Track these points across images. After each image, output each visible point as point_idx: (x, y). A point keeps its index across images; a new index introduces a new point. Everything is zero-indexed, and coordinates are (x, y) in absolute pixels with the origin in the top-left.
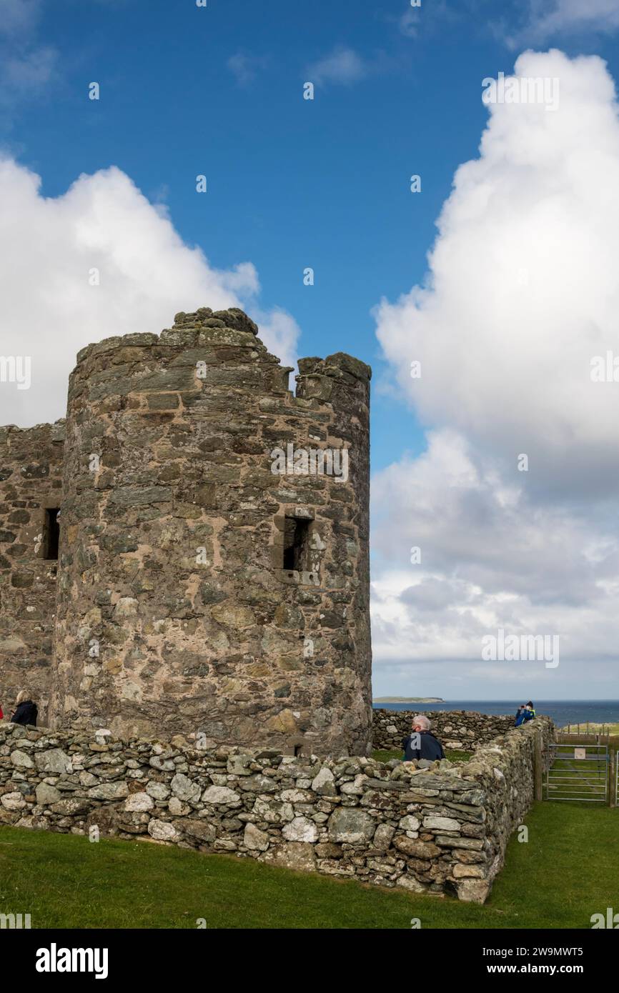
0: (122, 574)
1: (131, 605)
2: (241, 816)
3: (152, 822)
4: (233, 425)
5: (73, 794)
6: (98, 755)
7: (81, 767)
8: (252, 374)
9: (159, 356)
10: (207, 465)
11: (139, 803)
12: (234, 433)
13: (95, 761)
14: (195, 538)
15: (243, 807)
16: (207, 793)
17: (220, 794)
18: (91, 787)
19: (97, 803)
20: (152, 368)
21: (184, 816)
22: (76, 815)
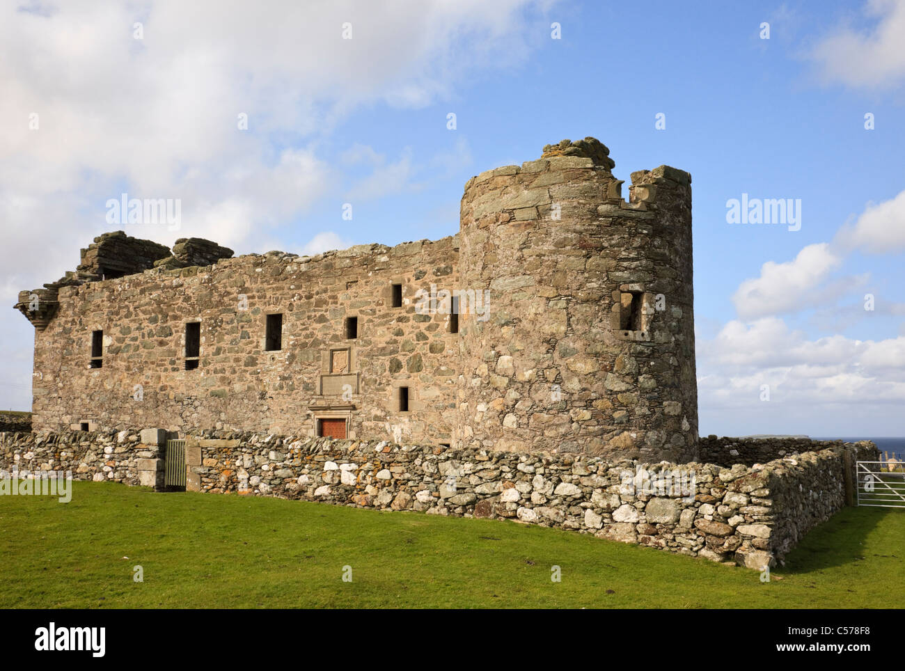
0: (501, 340)
1: (508, 361)
2: (582, 504)
3: (520, 510)
4: (578, 227)
5: (466, 491)
6: (482, 463)
7: (470, 472)
8: (592, 188)
9: (521, 181)
10: (560, 258)
11: (510, 496)
12: (581, 233)
13: (480, 467)
14: (553, 311)
15: (583, 498)
16: (558, 488)
17: (566, 489)
18: (477, 485)
19: (481, 497)
20: (517, 190)
21: (542, 505)
22: (467, 504)
